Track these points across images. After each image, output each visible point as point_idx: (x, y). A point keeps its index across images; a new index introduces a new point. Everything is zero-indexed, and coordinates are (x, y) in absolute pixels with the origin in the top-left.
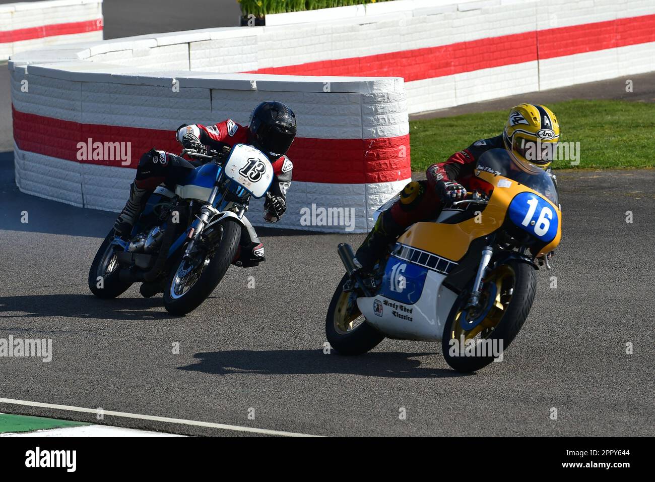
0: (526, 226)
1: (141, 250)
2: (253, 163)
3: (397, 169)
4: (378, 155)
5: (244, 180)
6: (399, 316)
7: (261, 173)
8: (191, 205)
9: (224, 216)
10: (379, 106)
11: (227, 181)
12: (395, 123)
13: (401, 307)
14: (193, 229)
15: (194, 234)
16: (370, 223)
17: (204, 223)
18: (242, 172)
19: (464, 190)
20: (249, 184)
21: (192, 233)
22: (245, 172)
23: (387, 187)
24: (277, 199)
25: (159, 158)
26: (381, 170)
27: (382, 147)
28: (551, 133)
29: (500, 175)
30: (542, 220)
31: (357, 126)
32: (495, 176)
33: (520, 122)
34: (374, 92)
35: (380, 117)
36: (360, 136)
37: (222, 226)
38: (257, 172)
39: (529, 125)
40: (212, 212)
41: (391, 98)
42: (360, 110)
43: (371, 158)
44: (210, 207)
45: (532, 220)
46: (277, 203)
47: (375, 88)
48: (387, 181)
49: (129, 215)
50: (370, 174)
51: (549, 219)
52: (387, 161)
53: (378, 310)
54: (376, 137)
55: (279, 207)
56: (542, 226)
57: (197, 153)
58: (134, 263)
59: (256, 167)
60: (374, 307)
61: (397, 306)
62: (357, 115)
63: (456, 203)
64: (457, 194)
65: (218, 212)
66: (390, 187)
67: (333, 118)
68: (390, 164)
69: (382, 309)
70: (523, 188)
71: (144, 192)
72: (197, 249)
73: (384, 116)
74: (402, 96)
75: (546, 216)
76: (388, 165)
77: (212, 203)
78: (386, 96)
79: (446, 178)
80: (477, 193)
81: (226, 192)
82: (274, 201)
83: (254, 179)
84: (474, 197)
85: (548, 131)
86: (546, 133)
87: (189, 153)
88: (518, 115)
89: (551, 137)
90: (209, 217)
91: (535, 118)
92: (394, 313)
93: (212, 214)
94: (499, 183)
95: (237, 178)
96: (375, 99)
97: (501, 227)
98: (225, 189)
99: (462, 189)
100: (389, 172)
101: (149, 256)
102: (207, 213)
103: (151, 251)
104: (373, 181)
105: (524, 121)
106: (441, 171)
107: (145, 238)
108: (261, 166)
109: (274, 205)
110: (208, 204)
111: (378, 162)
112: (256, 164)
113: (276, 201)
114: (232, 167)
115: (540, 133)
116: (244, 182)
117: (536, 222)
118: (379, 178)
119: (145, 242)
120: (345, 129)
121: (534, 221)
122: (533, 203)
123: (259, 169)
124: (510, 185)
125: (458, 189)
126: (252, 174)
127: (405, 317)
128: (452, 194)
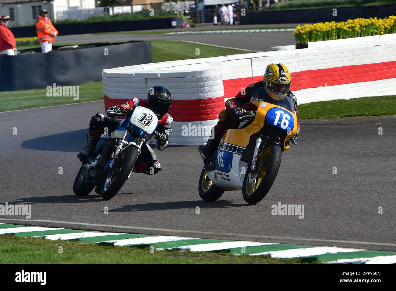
0: (276, 125)
1: (92, 168)
2: (146, 116)
3: (216, 113)
4: (206, 107)
5: (141, 125)
6: (225, 179)
7: (150, 121)
8: (116, 141)
9: (130, 144)
10: (205, 83)
11: (132, 126)
12: (214, 91)
13: (225, 174)
14: (114, 153)
15: (114, 156)
16: (203, 140)
17: (120, 149)
18: (140, 121)
19: (245, 110)
20: (144, 127)
21: (113, 155)
22: (142, 121)
23: (211, 122)
24: (161, 135)
25: (100, 118)
26: (208, 114)
27: (207, 103)
28: (285, 79)
29: (261, 101)
30: (284, 121)
31: (195, 93)
32: (259, 101)
33: (269, 74)
34: (203, 76)
35: (206, 88)
36: (197, 98)
37: (128, 150)
38: (148, 121)
39: (274, 76)
40: (124, 143)
41: (211, 79)
42: (196, 85)
43: (203, 108)
44: (123, 141)
45: (279, 121)
46: (162, 137)
47: (203, 74)
48: (211, 119)
49: (86, 151)
50: (203, 116)
51: (288, 120)
52: (210, 110)
53: (216, 177)
54: (204, 98)
55: (163, 139)
56: (285, 124)
57: (114, 112)
58: (89, 175)
59: (147, 118)
60: (214, 176)
61: (223, 174)
62: (195, 88)
63: (240, 118)
64: (241, 112)
65: (127, 143)
66: (212, 122)
67: (185, 89)
68: (212, 111)
69: (217, 177)
70: (273, 106)
71: (94, 138)
72: (115, 163)
73: (208, 88)
74: (217, 78)
75: (286, 118)
76: (211, 112)
77: (124, 138)
78: (208, 78)
79: (235, 106)
80: (252, 111)
81: (132, 132)
82: (160, 136)
83: (147, 124)
84: (250, 114)
85: (283, 78)
86: (282, 79)
87: (110, 112)
88: (269, 70)
89: (285, 81)
90: (123, 146)
91: (276, 72)
92: (222, 178)
93: (124, 144)
94: (260, 105)
95: (138, 124)
96: (203, 79)
97: (263, 128)
98: (131, 130)
99: (243, 110)
100: (212, 115)
101: (95, 170)
102: (122, 144)
103: (97, 167)
104: (204, 120)
105: (271, 74)
106: (232, 103)
107: (94, 161)
108: (150, 117)
109: (160, 138)
110: (122, 139)
111: (205, 110)
112: (147, 116)
113: (161, 136)
114: (134, 119)
115: (279, 80)
116: (141, 126)
117: (281, 122)
118: (207, 118)
119: (94, 163)
120: (190, 95)
121: (280, 122)
122: (278, 113)
123: (149, 119)
124: (266, 105)
125: (241, 110)
126: (145, 121)
127: (227, 179)
128: (238, 113)
